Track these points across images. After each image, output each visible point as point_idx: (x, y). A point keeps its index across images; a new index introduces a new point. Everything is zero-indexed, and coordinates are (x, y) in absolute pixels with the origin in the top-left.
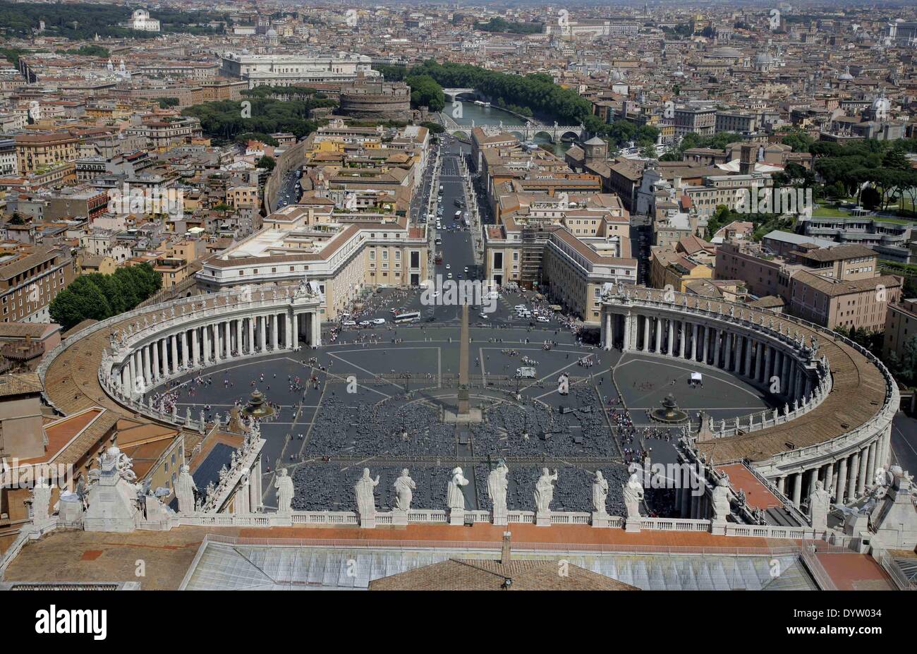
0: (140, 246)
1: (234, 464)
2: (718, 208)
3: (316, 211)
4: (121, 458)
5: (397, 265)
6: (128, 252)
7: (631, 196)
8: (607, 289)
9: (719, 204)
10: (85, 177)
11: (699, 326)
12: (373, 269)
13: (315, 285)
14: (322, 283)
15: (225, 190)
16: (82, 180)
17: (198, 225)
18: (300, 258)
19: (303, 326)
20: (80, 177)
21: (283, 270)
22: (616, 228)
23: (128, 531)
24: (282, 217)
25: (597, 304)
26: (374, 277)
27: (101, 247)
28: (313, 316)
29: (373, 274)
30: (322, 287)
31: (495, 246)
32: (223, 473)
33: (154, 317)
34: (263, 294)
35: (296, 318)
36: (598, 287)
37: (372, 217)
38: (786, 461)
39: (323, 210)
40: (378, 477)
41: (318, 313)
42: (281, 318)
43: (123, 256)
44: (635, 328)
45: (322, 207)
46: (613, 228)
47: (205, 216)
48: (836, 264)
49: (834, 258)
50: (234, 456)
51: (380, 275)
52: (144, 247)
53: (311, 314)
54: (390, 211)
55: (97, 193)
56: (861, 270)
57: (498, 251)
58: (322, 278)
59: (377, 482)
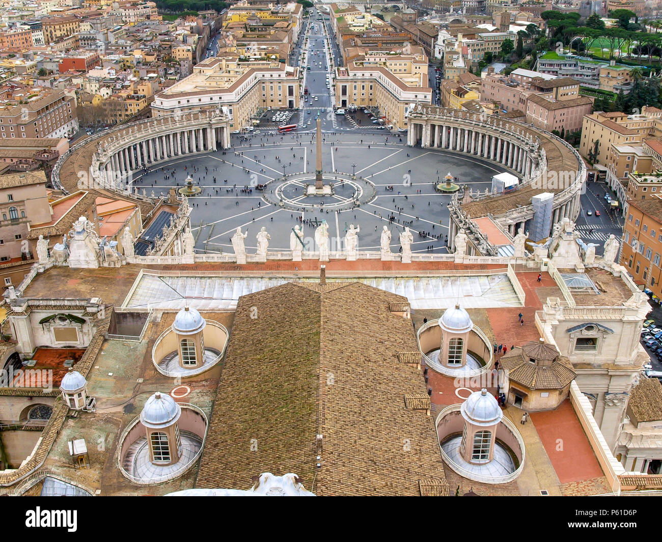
0: (118, 87)
1: (172, 224)
2: (486, 53)
3: (227, 61)
4: (87, 223)
5: (280, 95)
6: (110, 91)
7: (431, 46)
8: (411, 107)
9: (486, 51)
10: (85, 44)
11: (469, 131)
12: (264, 98)
13: (225, 109)
14: (231, 108)
15: (171, 49)
16: (83, 45)
17: (154, 72)
18: (216, 92)
19: (219, 136)
20: (82, 44)
21: (206, 99)
22: (419, 68)
23: (95, 267)
24: (205, 65)
25: (406, 118)
26: (265, 103)
27: (94, 89)
28: (225, 129)
29: (264, 101)
30: (231, 111)
31: (341, 81)
32: (165, 229)
33: (124, 132)
34: (192, 115)
35: (214, 131)
36: (406, 106)
37: (263, 64)
38: (515, 215)
39: (231, 60)
40: (247, 232)
41: (229, 127)
42: (204, 130)
43: (107, 94)
44: (429, 132)
45: (231, 58)
46: (418, 68)
47: (158, 66)
48: (555, 89)
49: (554, 86)
50: (172, 219)
51: (269, 101)
52: (120, 87)
53: (223, 127)
54: (275, 59)
55: (92, 54)
56: (570, 94)
57: (344, 84)
58: (230, 104)
59: (246, 236)
